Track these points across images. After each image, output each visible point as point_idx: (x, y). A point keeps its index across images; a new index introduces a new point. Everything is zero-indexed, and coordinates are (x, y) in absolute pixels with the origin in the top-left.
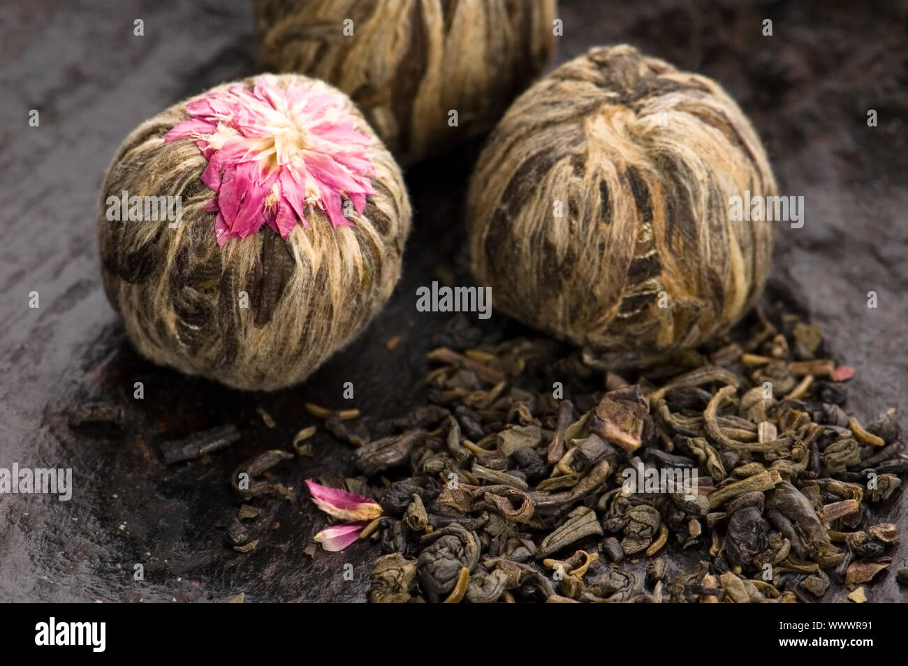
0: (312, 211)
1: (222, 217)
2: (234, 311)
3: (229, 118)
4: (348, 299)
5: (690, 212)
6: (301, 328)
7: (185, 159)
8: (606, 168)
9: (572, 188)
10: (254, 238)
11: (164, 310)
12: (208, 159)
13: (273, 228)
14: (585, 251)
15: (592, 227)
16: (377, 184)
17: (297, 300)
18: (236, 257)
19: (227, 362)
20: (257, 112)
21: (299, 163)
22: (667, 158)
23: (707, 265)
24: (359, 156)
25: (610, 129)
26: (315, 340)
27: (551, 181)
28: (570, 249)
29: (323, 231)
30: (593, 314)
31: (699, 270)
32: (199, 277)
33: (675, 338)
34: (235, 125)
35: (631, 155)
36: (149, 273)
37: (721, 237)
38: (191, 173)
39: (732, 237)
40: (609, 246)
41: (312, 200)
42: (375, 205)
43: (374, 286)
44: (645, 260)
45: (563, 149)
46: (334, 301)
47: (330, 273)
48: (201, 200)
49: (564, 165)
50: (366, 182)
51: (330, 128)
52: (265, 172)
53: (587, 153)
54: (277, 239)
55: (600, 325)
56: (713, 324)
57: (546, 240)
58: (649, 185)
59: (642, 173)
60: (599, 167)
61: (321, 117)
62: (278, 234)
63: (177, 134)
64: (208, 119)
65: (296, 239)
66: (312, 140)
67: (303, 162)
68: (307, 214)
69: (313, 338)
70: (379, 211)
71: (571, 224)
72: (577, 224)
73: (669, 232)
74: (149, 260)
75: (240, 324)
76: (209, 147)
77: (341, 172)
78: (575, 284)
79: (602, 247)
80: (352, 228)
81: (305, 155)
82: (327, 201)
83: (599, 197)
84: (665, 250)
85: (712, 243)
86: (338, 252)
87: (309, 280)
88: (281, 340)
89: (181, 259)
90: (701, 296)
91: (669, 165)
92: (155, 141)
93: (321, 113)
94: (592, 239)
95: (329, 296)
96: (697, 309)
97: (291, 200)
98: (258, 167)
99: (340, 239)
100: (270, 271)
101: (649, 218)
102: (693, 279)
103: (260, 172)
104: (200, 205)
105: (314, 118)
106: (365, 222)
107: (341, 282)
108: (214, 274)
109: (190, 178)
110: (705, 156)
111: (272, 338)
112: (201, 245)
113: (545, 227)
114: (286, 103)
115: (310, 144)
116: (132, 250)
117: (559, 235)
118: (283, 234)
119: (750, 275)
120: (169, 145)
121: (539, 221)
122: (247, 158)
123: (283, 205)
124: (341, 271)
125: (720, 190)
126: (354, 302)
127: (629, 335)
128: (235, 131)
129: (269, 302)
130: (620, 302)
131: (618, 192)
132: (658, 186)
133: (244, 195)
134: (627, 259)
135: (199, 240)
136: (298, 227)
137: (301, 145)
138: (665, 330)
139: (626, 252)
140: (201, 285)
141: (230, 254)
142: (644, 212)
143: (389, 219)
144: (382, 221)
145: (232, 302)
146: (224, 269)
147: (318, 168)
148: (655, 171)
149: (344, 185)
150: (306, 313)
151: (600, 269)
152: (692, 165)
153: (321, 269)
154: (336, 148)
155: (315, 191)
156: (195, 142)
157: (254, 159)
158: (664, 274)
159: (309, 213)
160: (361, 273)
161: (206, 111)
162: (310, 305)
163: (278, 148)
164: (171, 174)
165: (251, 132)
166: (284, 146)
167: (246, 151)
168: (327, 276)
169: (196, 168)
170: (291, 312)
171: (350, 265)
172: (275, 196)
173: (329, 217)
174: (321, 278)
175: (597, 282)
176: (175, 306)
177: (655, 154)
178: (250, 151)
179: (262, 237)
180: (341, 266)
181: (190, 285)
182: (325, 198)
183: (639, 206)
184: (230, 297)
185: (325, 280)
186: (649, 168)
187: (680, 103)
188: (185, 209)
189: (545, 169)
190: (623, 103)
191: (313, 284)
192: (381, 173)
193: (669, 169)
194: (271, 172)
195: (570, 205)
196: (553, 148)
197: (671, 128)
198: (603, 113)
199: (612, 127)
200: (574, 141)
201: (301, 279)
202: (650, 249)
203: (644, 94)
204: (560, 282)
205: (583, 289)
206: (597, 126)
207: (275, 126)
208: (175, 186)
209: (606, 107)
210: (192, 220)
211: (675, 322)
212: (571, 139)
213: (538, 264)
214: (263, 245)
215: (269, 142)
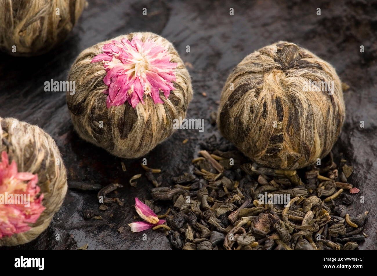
0: (146, 96)
1: (110, 97)
2: (113, 133)
3: (118, 55)
4: (160, 130)
5: (299, 120)
6: (139, 141)
7: (98, 71)
8: (267, 97)
9: (253, 102)
10: (122, 106)
11: (87, 127)
12: (107, 72)
13: (130, 103)
14: (253, 128)
15: (258, 120)
16: (176, 85)
17: (138, 131)
18: (114, 113)
20: (129, 54)
21: (144, 76)
22: (293, 97)
23: (303, 141)
24: (170, 74)
25: (274, 80)
26: (145, 145)
27: (246, 97)
28: (248, 126)
29: (151, 105)
30: (255, 152)
31: (299, 143)
33: (288, 166)
34: (120, 58)
35: (279, 92)
36: (81, 113)
37: (311, 131)
38: (99, 77)
39: (316, 131)
40: (263, 128)
41: (147, 92)
42: (174, 94)
44: (277, 136)
45: (253, 85)
46: (153, 132)
48: (102, 89)
49: (252, 92)
50: (171, 85)
51: (159, 62)
52: (130, 78)
53: (262, 88)
54: (131, 107)
55: (258, 156)
56: (305, 162)
57: (240, 120)
58: (284, 106)
59: (282, 101)
60: (265, 96)
61: (156, 57)
62: (131, 106)
63: (96, 60)
64: (109, 54)
65: (139, 108)
66: (150, 66)
67: (146, 75)
68: (144, 98)
69: (144, 145)
70: (176, 97)
71: (250, 117)
72: (253, 117)
73: (288, 126)
74: (81, 109)
75: (115, 137)
76: (108, 67)
77: (161, 81)
78: (249, 140)
79: (261, 127)
80: (163, 104)
81: (147, 73)
82: (153, 93)
83: (262, 108)
84: (286, 134)
85: (306, 133)
86: (156, 113)
87: (143, 124)
88: (131, 145)
89: (92, 111)
90: (300, 153)
91: (293, 100)
92: (88, 60)
93: (156, 55)
94: (257, 124)
95: (151, 130)
96: (298, 157)
97: (138, 92)
98: (127, 76)
99: (157, 108)
100: (127, 120)
101: (281, 120)
102: (296, 146)
103: (128, 78)
104: (101, 91)
105: (153, 57)
106: (169, 102)
107: (157, 125)
109: (99, 79)
110: (309, 98)
111: (127, 144)
112: (100, 107)
113: (240, 115)
114: (143, 49)
115: (150, 68)
116: (75, 104)
117: (245, 119)
118: (133, 106)
119: (323, 146)
120: (93, 64)
121: (238, 112)
122: (123, 73)
123: (135, 94)
124: (157, 121)
125: (313, 113)
126: (163, 131)
127: (269, 162)
128: (119, 61)
129: (126, 131)
130: (266, 150)
131: (270, 107)
132: (287, 108)
133: (119, 89)
134: (269, 134)
135: (100, 105)
136: (140, 103)
137: (146, 68)
138: (284, 163)
139: (270, 132)
140: (100, 121)
141: (112, 112)
142: (279, 117)
143: (180, 100)
144: (176, 101)
145: (112, 130)
146: (109, 117)
147: (151, 78)
148: (287, 101)
149: (162, 87)
150: (142, 136)
151: (259, 136)
152: (303, 102)
153: (148, 120)
154: (160, 71)
155: (149, 89)
156: (103, 65)
157: (126, 73)
158: (284, 143)
160: (165, 121)
161: (110, 50)
162: (143, 133)
163: (136, 69)
164: (91, 76)
165: (126, 62)
166: (139, 68)
168: (151, 123)
169: (102, 75)
170: (135, 135)
171: (161, 119)
172: (132, 90)
173: (153, 100)
174: (148, 124)
175: (257, 141)
176: (91, 126)
177: (289, 94)
178: (124, 70)
179: (125, 106)
180: (157, 119)
181: (96, 121)
182: (153, 91)
183: (278, 114)
184: (111, 128)
185: (150, 124)
186: (285, 99)
187: (305, 74)
188: (95, 92)
189: (245, 92)
190: (282, 69)
191: (144, 125)
192: (179, 80)
193: (293, 101)
194: (132, 79)
195: (251, 109)
196: (250, 83)
197: (298, 84)
198: (273, 72)
199: (275, 79)
200: (259, 82)
201: (140, 124)
202: (280, 132)
203: (292, 67)
204: (243, 138)
205: (252, 142)
206: (269, 78)
207: (136, 60)
208: (92, 82)
209: (275, 70)
210: (98, 96)
211: (288, 160)
212: (257, 81)
213: (236, 129)
214: (125, 109)
215: (132, 66)
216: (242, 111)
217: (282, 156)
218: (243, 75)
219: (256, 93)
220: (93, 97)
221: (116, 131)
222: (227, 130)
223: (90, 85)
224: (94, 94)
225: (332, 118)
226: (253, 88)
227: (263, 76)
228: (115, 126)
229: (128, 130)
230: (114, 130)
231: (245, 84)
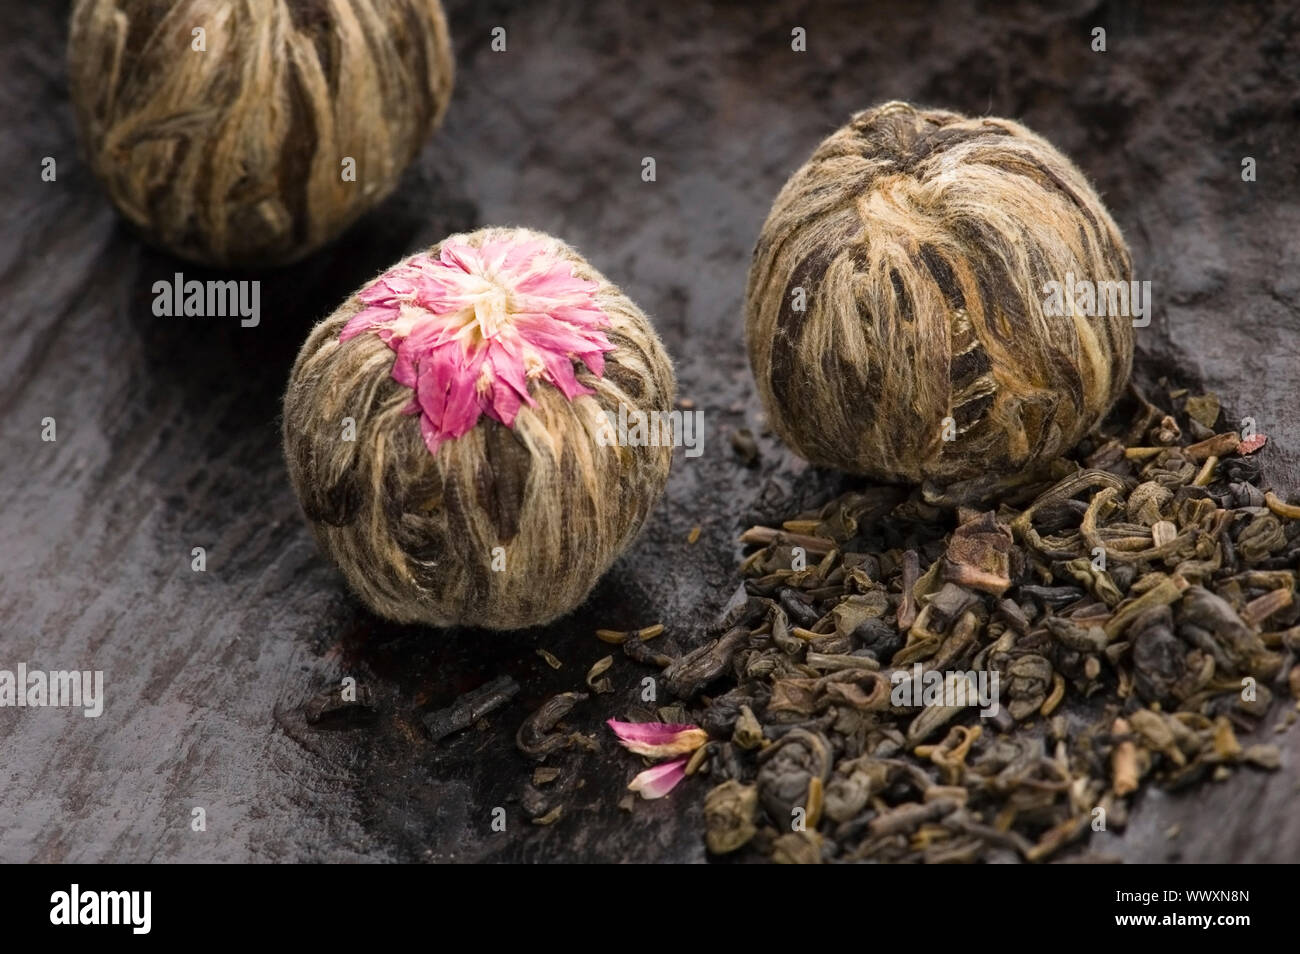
0: (538, 386)
1: (427, 417)
2: (470, 530)
3: (413, 296)
4: (610, 485)
5: (1011, 284)
6: (558, 533)
7: (368, 357)
8: (893, 253)
9: (858, 287)
10: (473, 435)
11: (388, 551)
12: (395, 351)
13: (494, 417)
14: (891, 361)
15: (892, 329)
16: (614, 336)
17: (545, 499)
18: (456, 462)
19: (481, 598)
20: (445, 281)
21: (510, 331)
22: (967, 224)
23: (1047, 346)
24: (585, 307)
25: (891, 205)
26: (580, 545)
27: (830, 285)
28: (872, 363)
29: (557, 406)
30: (922, 438)
31: (1039, 354)
32: (417, 498)
33: (1032, 446)
34: (422, 303)
35: (923, 230)
36: (356, 507)
38: (378, 372)
40: (918, 349)
41: (535, 372)
42: (616, 362)
43: (640, 463)
44: (968, 355)
45: (836, 244)
46: (592, 490)
47: (578, 458)
48: (397, 403)
49: (842, 262)
50: (600, 337)
51: (542, 280)
52: (471, 351)
53: (867, 240)
54: (501, 429)
55: (934, 450)
56: (1076, 418)
57: (841, 359)
58: (952, 262)
59: (940, 249)
60: (885, 254)
61: (526, 271)
62: (501, 423)
63: (352, 330)
64: (386, 303)
65: (524, 423)
66: (521, 300)
67: (515, 329)
68: (531, 391)
69: (576, 542)
70: (624, 368)
71: (866, 332)
72: (874, 330)
73: (989, 314)
74: (353, 492)
75: (481, 545)
76: (394, 335)
77: (565, 331)
78: (889, 404)
79: (910, 351)
80: (593, 396)
81: (517, 320)
82: (553, 369)
83: (893, 291)
84: (990, 337)
86: (582, 428)
87: (554, 470)
88: (537, 555)
89: (389, 481)
90: (1051, 387)
91: (971, 232)
92: (331, 345)
93: (527, 265)
94: (896, 344)
95: (583, 486)
96: (1050, 403)
97: (508, 378)
98: (460, 348)
99: (581, 412)
100: (502, 470)
101: (960, 303)
102: (1034, 366)
103: (464, 351)
104: (397, 409)
105: (518, 273)
106: (609, 386)
107: (594, 465)
108: (432, 490)
109: (379, 379)
110: (1014, 211)
111: (525, 554)
112: (410, 458)
114: (481, 263)
115: (520, 306)
116: (329, 484)
117: (855, 349)
118: (507, 421)
119: (1107, 347)
120: (346, 346)
121: (827, 338)
122: (443, 339)
123: (499, 386)
124: (592, 451)
125: (1043, 250)
126: (618, 487)
127: (973, 455)
128: (422, 310)
129: (509, 510)
130: (951, 415)
131: (913, 280)
132: (963, 261)
133: (448, 385)
134: (945, 359)
135: (405, 451)
136: (523, 410)
137: (510, 308)
138: (1016, 440)
139: (942, 351)
140: (421, 507)
141: (447, 461)
142: (953, 296)
143: (639, 376)
144: (630, 381)
145: (464, 521)
146: (444, 480)
147: (535, 332)
148: (955, 243)
149: (571, 346)
150: (560, 513)
151: (914, 378)
152: (1001, 226)
153: (564, 455)
154: (553, 303)
155: (536, 361)
156: (377, 335)
157: (454, 338)
158: (996, 369)
159: (535, 389)
160: (617, 450)
161: (385, 293)
162: (562, 503)
163: (481, 319)
164: (355, 379)
165: (443, 307)
166: (488, 314)
167: (441, 331)
168: (575, 461)
169: (384, 365)
170: (541, 516)
172: (488, 377)
173: (560, 389)
174: (567, 466)
175: (915, 397)
176: (399, 542)
177: (951, 222)
178: (446, 330)
179: (482, 430)
180: (590, 445)
181: (409, 511)
182: (551, 366)
183: (945, 291)
184: (461, 514)
185: (574, 467)
186: (947, 241)
187: (971, 154)
188: (381, 418)
189: (820, 271)
190: (901, 170)
191: (559, 475)
192: (617, 322)
193: (971, 237)
194: (478, 350)
195: (859, 309)
196: (825, 245)
197: (964, 186)
198: (878, 188)
199: (893, 202)
200: (849, 230)
201: (543, 472)
202: (971, 341)
203: (925, 154)
204: (871, 408)
205: (900, 409)
206: (874, 205)
207: (472, 293)
208: (363, 393)
209: (881, 179)
210: (391, 429)
211: (1026, 427)
212: (845, 228)
213: (839, 393)
214: (486, 440)
215: (468, 314)
216: (838, 330)
217: (1003, 414)
218: (794, 234)
219: (856, 260)
220: (376, 439)
221: (478, 521)
222: (813, 417)
223: (357, 407)
224: (376, 428)
225: (1099, 255)
226: (840, 250)
227: (856, 209)
228: (470, 504)
229: (515, 505)
230: (472, 519)
231: (811, 255)
